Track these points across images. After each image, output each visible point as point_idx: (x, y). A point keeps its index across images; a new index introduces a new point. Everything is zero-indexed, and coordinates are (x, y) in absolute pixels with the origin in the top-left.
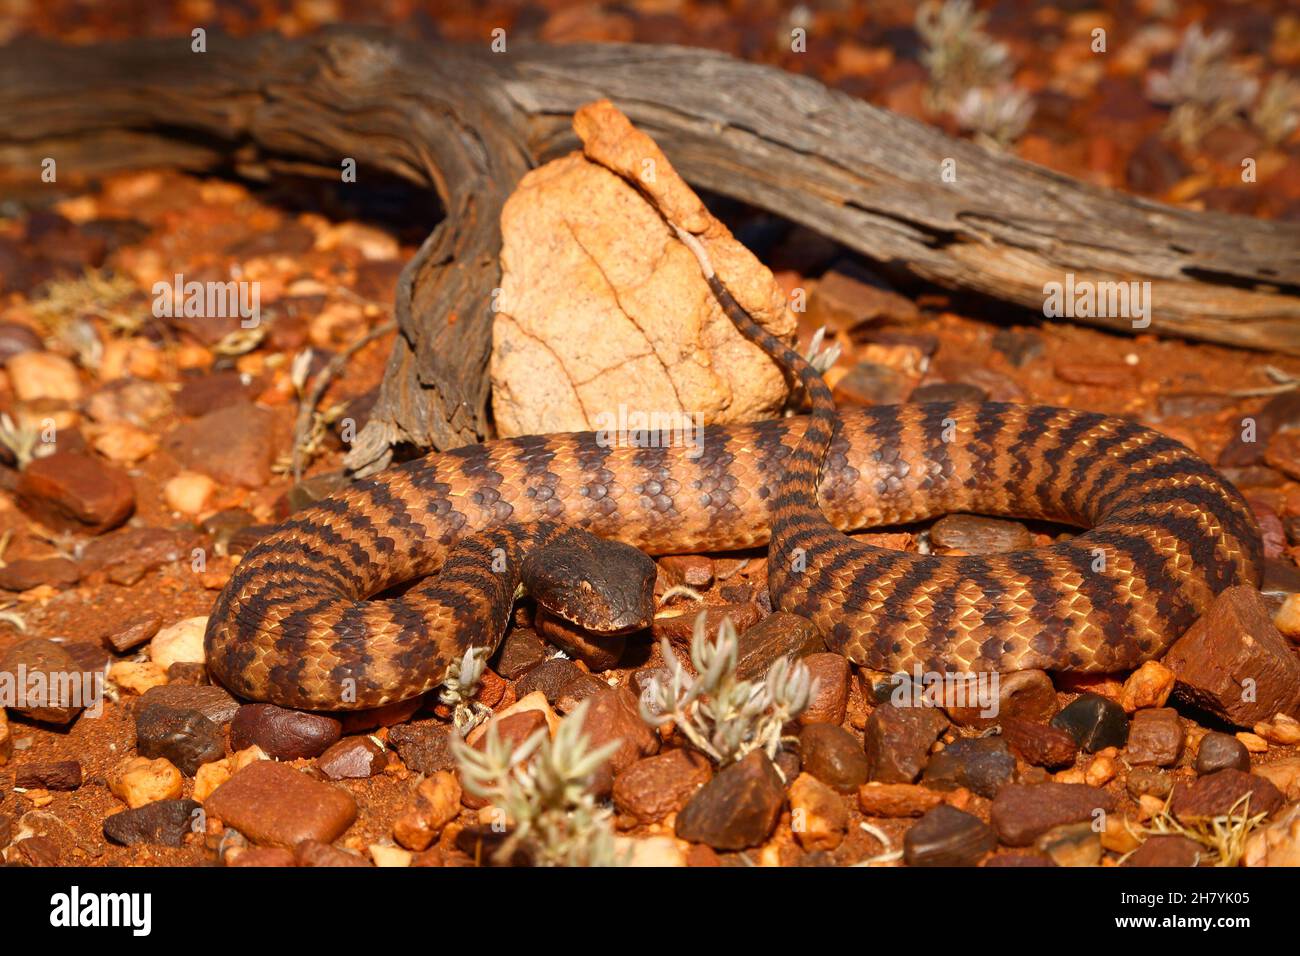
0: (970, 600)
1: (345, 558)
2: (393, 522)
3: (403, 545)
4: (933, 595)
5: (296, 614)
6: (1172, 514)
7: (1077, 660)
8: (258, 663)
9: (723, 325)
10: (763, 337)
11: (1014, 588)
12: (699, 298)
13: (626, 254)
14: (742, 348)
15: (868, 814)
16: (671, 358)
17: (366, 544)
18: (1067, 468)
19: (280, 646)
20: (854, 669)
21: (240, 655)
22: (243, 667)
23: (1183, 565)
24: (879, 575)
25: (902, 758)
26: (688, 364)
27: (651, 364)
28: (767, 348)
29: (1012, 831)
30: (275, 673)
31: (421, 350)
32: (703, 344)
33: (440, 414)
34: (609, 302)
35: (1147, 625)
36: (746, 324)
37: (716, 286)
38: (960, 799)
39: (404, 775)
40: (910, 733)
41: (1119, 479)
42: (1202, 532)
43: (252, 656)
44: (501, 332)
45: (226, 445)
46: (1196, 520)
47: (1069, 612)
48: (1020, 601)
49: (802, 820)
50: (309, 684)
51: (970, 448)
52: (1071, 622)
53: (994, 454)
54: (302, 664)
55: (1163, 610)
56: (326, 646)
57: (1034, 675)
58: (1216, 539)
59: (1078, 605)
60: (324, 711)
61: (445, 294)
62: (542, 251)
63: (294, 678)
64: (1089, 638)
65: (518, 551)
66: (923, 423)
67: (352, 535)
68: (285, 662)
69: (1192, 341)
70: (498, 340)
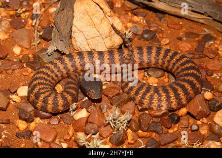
0: (156, 97)
1: (51, 80)
2: (58, 71)
3: (60, 76)
4: (150, 96)
5: (46, 97)
6: (189, 79)
7: (173, 108)
8: (39, 104)
9: (113, 32)
10: (120, 34)
11: (163, 96)
12: (109, 28)
13: (96, 17)
14: (116, 35)
15: (139, 137)
16: (104, 38)
17: (54, 76)
18: (171, 64)
19: (43, 102)
20: (136, 104)
21: (35, 102)
22: (36, 104)
23: (190, 90)
24: (141, 90)
25: (145, 127)
26: (107, 39)
27: (100, 38)
28: (121, 36)
29: (162, 144)
30: (42, 106)
31: (60, 33)
32: (110, 36)
33: (64, 46)
34: (94, 27)
35: (184, 101)
36: (117, 32)
37: (112, 26)
38: (154, 134)
39: (64, 124)
40: (146, 121)
41: (180, 69)
42: (194, 83)
43: (38, 103)
44: (74, 29)
45: (22, 39)
46: (193, 81)
47: (172, 100)
48: (164, 98)
49: (130, 140)
50: (48, 109)
51: (155, 58)
52: (172, 102)
53: (159, 60)
54: (47, 106)
55: (187, 99)
56: (51, 103)
57: (166, 111)
58: (196, 84)
59: (173, 99)
60: (50, 113)
61: (62, 16)
62: (81, 15)
63: (46, 108)
64: (175, 105)
65: (79, 79)
66: (147, 52)
67: (52, 75)
68: (44, 105)
69: (192, 21)
70: (73, 30)
